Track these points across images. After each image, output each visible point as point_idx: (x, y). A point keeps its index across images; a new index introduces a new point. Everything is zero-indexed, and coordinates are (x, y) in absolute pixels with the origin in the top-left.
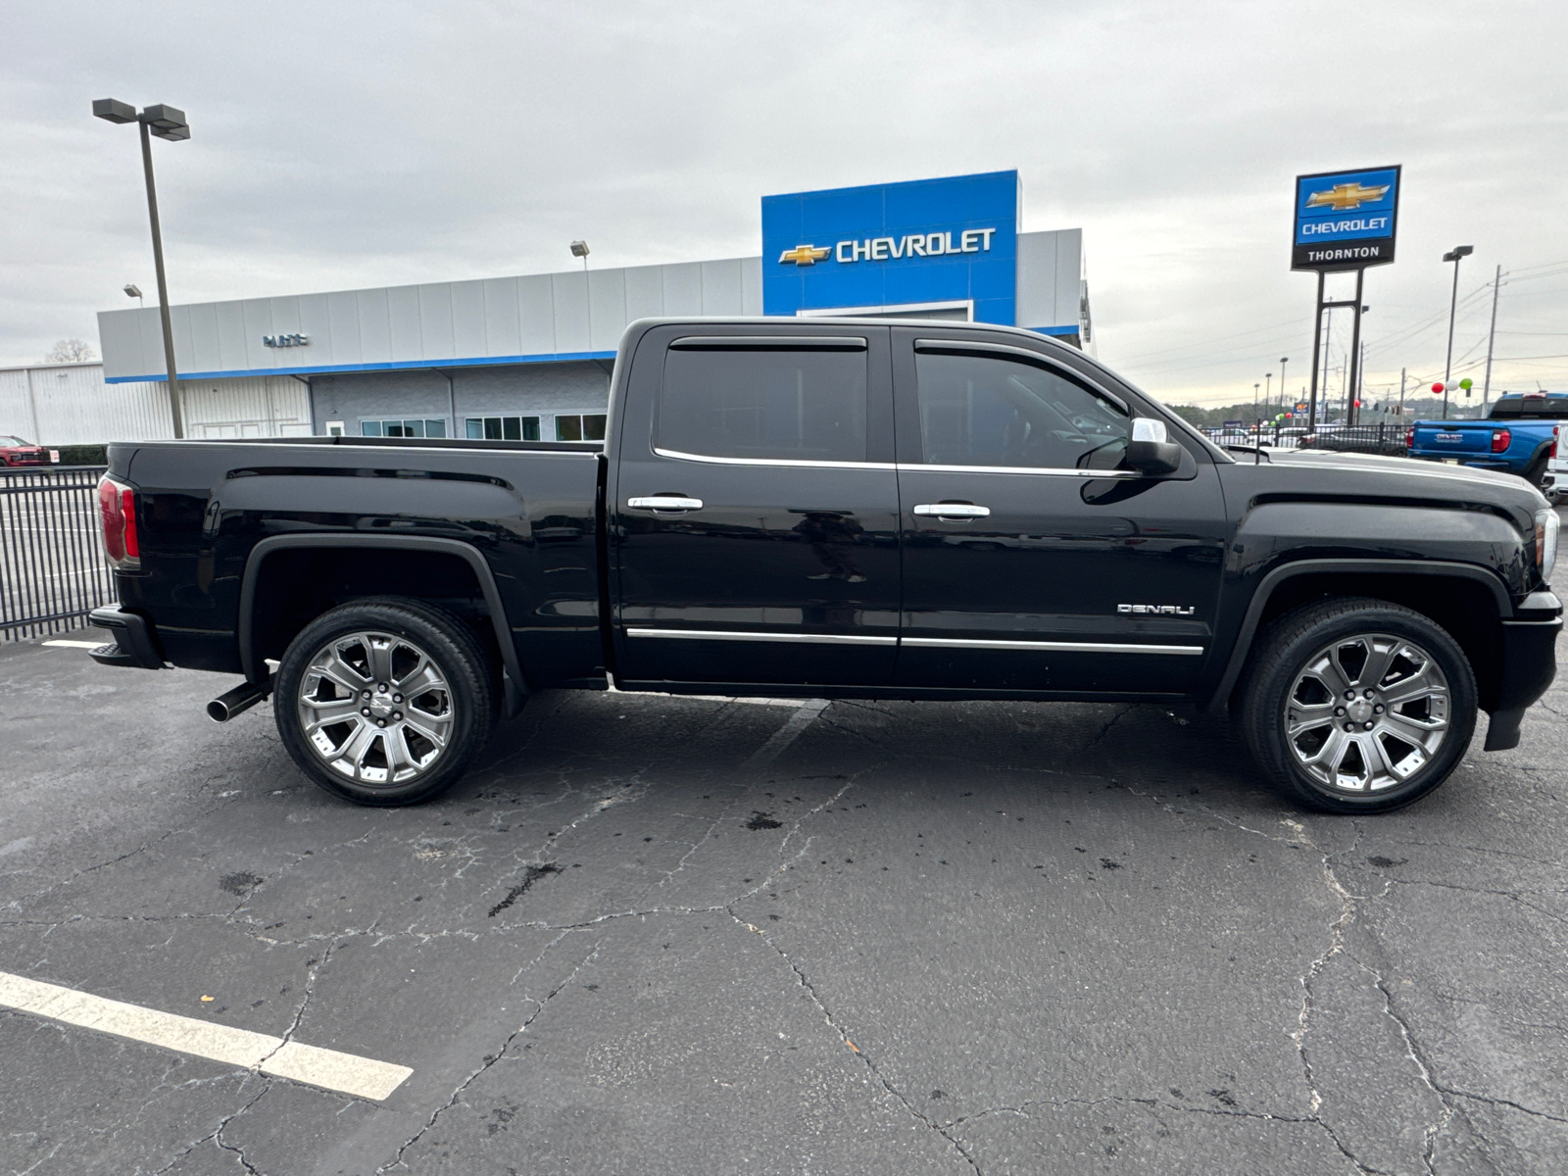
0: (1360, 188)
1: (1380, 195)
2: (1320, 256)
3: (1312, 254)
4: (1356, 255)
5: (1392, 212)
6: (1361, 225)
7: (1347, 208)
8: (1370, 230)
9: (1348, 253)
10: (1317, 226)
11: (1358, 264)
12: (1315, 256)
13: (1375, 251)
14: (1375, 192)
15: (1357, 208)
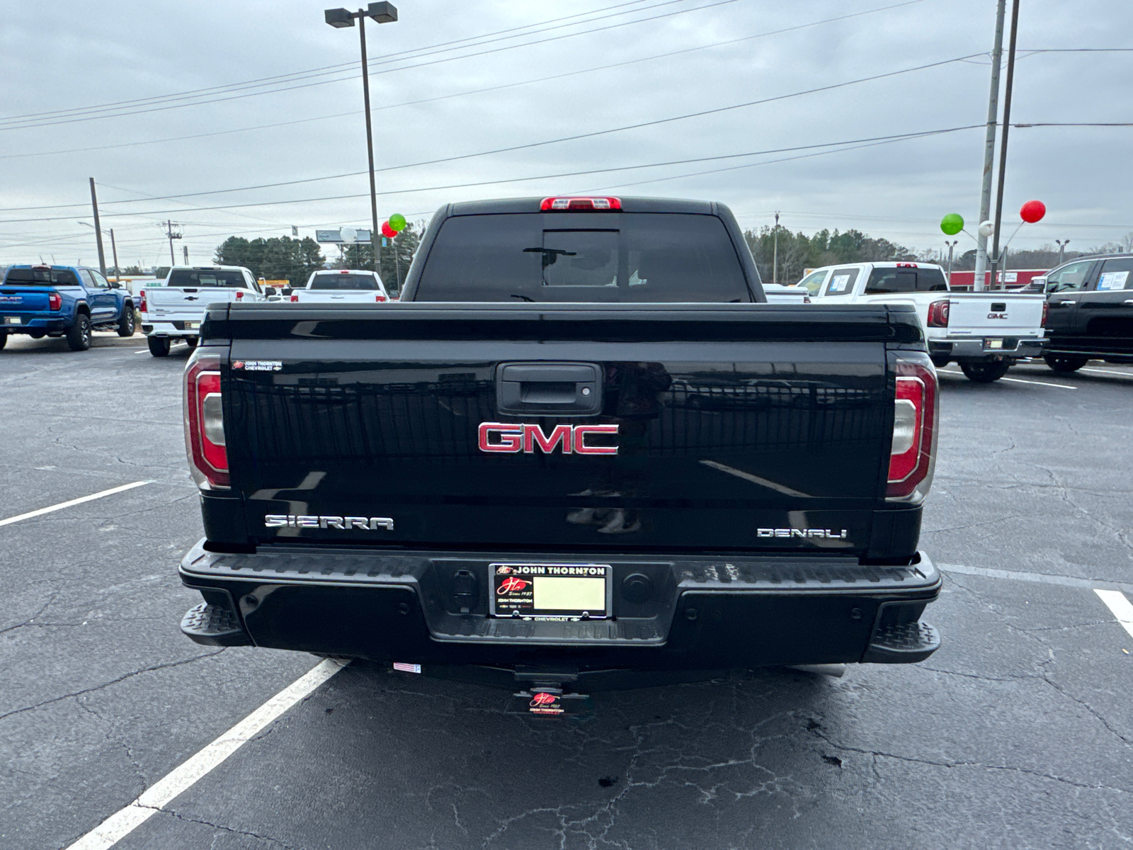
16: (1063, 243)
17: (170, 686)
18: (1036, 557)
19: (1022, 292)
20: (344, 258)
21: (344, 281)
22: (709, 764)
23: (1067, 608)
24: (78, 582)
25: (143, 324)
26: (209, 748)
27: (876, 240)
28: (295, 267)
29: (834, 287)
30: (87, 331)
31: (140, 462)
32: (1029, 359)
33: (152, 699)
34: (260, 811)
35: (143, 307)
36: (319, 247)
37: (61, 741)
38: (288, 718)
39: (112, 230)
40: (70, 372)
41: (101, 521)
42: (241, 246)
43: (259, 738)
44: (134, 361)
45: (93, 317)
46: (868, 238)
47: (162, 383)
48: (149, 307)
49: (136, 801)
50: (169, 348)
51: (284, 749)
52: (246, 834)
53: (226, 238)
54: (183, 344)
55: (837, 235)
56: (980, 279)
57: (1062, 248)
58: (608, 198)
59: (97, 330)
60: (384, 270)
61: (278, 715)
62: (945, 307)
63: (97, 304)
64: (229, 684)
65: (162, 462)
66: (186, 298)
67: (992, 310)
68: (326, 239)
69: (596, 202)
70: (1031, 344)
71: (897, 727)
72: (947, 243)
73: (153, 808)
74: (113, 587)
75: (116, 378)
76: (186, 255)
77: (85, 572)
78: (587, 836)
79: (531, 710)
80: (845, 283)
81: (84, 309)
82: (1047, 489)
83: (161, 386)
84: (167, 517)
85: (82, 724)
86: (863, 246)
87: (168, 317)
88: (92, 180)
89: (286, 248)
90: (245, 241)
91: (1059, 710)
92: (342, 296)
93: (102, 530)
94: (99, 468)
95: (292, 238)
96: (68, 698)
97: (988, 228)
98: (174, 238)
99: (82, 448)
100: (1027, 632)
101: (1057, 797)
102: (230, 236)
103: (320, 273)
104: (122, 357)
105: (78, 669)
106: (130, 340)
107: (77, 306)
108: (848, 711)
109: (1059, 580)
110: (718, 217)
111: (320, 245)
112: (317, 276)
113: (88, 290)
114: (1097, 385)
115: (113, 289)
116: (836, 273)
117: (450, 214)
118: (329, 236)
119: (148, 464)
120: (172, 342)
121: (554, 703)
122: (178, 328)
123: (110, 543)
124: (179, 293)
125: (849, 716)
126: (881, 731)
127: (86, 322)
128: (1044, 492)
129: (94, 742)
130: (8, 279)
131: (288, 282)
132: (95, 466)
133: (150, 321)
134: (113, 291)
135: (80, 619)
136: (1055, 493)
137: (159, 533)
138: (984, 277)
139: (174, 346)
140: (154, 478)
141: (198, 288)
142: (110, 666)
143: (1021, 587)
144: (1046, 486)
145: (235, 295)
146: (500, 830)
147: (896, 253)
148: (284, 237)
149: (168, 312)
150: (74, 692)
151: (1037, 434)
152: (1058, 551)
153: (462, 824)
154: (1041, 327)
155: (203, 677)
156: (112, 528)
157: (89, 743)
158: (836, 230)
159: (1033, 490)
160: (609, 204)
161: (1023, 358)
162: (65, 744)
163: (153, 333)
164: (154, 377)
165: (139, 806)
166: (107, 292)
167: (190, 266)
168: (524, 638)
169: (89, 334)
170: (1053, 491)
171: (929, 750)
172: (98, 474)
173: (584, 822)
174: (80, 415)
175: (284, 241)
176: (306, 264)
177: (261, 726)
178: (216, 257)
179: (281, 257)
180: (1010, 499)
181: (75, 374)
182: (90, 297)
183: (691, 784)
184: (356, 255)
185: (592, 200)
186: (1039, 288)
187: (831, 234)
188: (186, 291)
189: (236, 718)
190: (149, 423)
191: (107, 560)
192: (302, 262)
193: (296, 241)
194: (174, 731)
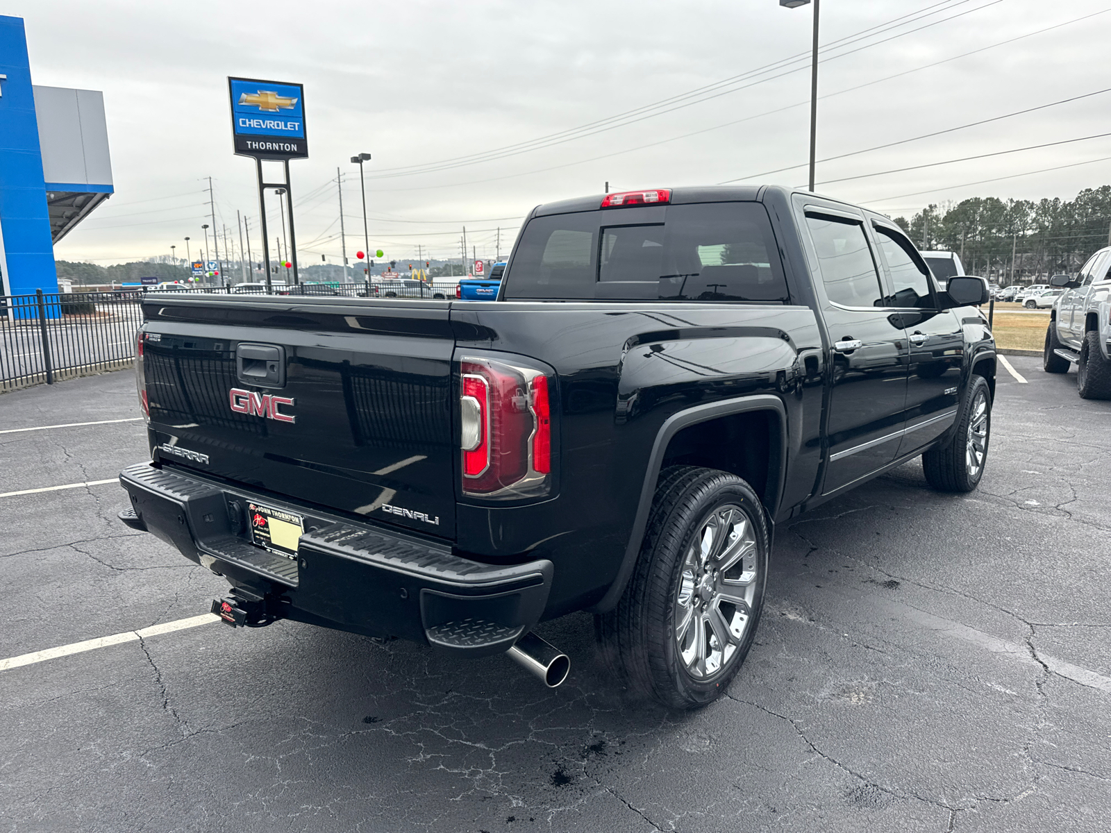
0: (277, 96)
1: (292, 105)
2: (255, 145)
3: (249, 143)
4: (282, 149)
5: (302, 119)
6: (282, 126)
7: (270, 110)
8: (288, 130)
9: (276, 146)
10: (250, 121)
11: (284, 156)
12: (251, 144)
13: (294, 148)
14: (288, 102)
15: (277, 112)
22: (460, 739)
34: (177, 658)
49: (138, 630)
52: (153, 666)
58: (657, 191)
73: (140, 636)
110: (762, 203)
130: (492, 275)
160: (658, 198)
165: (136, 633)
168: (252, 565)
183: (422, 745)
185: (644, 194)
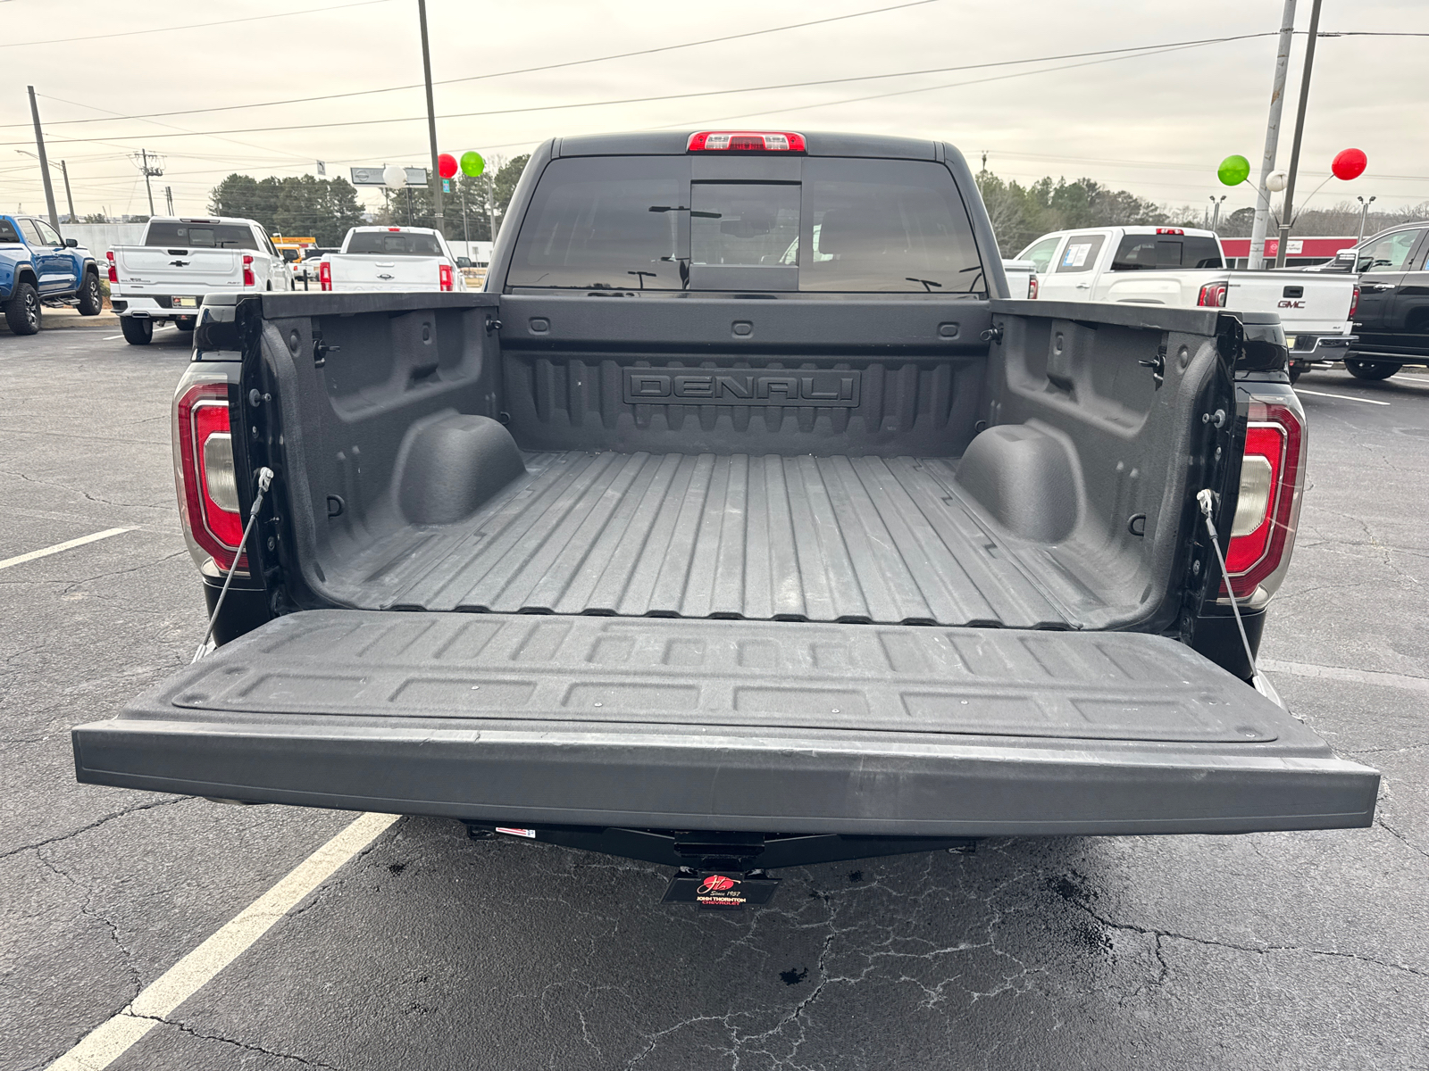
16: (1366, 201)
17: (171, 833)
18: (1355, 647)
19: (1323, 271)
20: (390, 207)
21: (392, 243)
22: (933, 949)
23: (1404, 721)
24: (34, 676)
25: (112, 299)
26: (230, 926)
27: (1116, 192)
28: (323, 219)
29: (1069, 260)
30: (34, 308)
31: (117, 498)
32: (1329, 364)
33: (147, 854)
34: (306, 1022)
35: (113, 275)
36: (355, 191)
37: (16, 916)
38: (340, 883)
39: (63, 162)
40: (12, 365)
41: (65, 586)
42: (247, 188)
43: (300, 912)
44: (101, 351)
45: (41, 288)
46: (1106, 189)
47: (144, 384)
48: (120, 274)
49: (128, 1007)
50: (151, 332)
51: (336, 928)
52: (286, 1057)
53: (224, 177)
54: (171, 328)
55: (1062, 186)
56: (1257, 250)
57: (1366, 207)
58: (785, 134)
59: (48, 306)
60: (446, 225)
61: (325, 877)
62: (1221, 291)
63: (47, 269)
64: (254, 829)
65: (147, 499)
66: (172, 263)
67: (1285, 296)
68: (364, 180)
69: (769, 140)
70: (1333, 343)
71: (1186, 893)
72: (1213, 198)
73: (152, 1018)
74: (84, 685)
75: (78, 375)
76: (170, 199)
77: (44, 661)
78: (768, 1057)
79: (699, 898)
80: (1084, 256)
81: (28, 277)
82: (1361, 548)
83: (142, 388)
84: (159, 580)
85: (47, 891)
86: (1097, 201)
87: (147, 290)
88: (31, 89)
89: (309, 192)
90: (252, 181)
91: (1403, 869)
92: (392, 264)
93: (65, 599)
94: (60, 508)
95: (318, 178)
96: (26, 852)
97: (1279, 180)
98: (152, 174)
99: (34, 477)
100: (1352, 754)
101: (1411, 997)
102: (231, 173)
103: (360, 229)
104: (85, 346)
105: (38, 808)
106: (95, 320)
107: (18, 271)
108: (1118, 872)
109: (1389, 680)
110: (944, 164)
111: (358, 188)
112: (355, 234)
113: (34, 249)
114: (1415, 399)
115: (68, 248)
116: (1073, 240)
117: (555, 155)
118: (370, 177)
119: (128, 502)
120: (155, 324)
121: (730, 890)
122: (163, 306)
123: (79, 618)
124: (161, 256)
125: (1120, 878)
126: (1165, 900)
127: (32, 293)
128: (1358, 553)
129: (64, 918)
131: (314, 239)
132: (52, 505)
133: (123, 295)
134: (68, 251)
135: (39, 732)
136: (1373, 554)
137: (148, 605)
138: (1262, 247)
139: (158, 331)
140: (137, 523)
141: (189, 249)
142: (83, 802)
143: (1338, 690)
144: (1359, 544)
145: (241, 260)
146: (646, 1049)
147: (1141, 212)
148: (306, 176)
149: (148, 283)
150: (33, 842)
151: (1341, 468)
152: (1384, 637)
153: (593, 1040)
154: (1349, 320)
155: (217, 820)
156: (79, 596)
157: (56, 920)
158: (1062, 179)
159: (1342, 550)
160: (787, 144)
161: (1320, 362)
162: (23, 921)
163: (127, 312)
164: (131, 375)
165: (132, 1014)
166: (59, 253)
167: (176, 218)
169: (37, 312)
170: (1370, 552)
171: (1231, 927)
172: (55, 515)
173: (763, 1037)
174: (28, 429)
175: (307, 183)
176: (338, 215)
177: (303, 894)
178: (212, 203)
179: (303, 204)
180: (1313, 562)
181: (20, 369)
182: (35, 258)
183: (908, 979)
184: (407, 205)
185: (764, 136)
186: (1347, 267)
187: (1056, 184)
188: (171, 252)
189: (267, 880)
190: (127, 442)
191: (75, 644)
192: (332, 212)
193: (324, 182)
194: (179, 901)
